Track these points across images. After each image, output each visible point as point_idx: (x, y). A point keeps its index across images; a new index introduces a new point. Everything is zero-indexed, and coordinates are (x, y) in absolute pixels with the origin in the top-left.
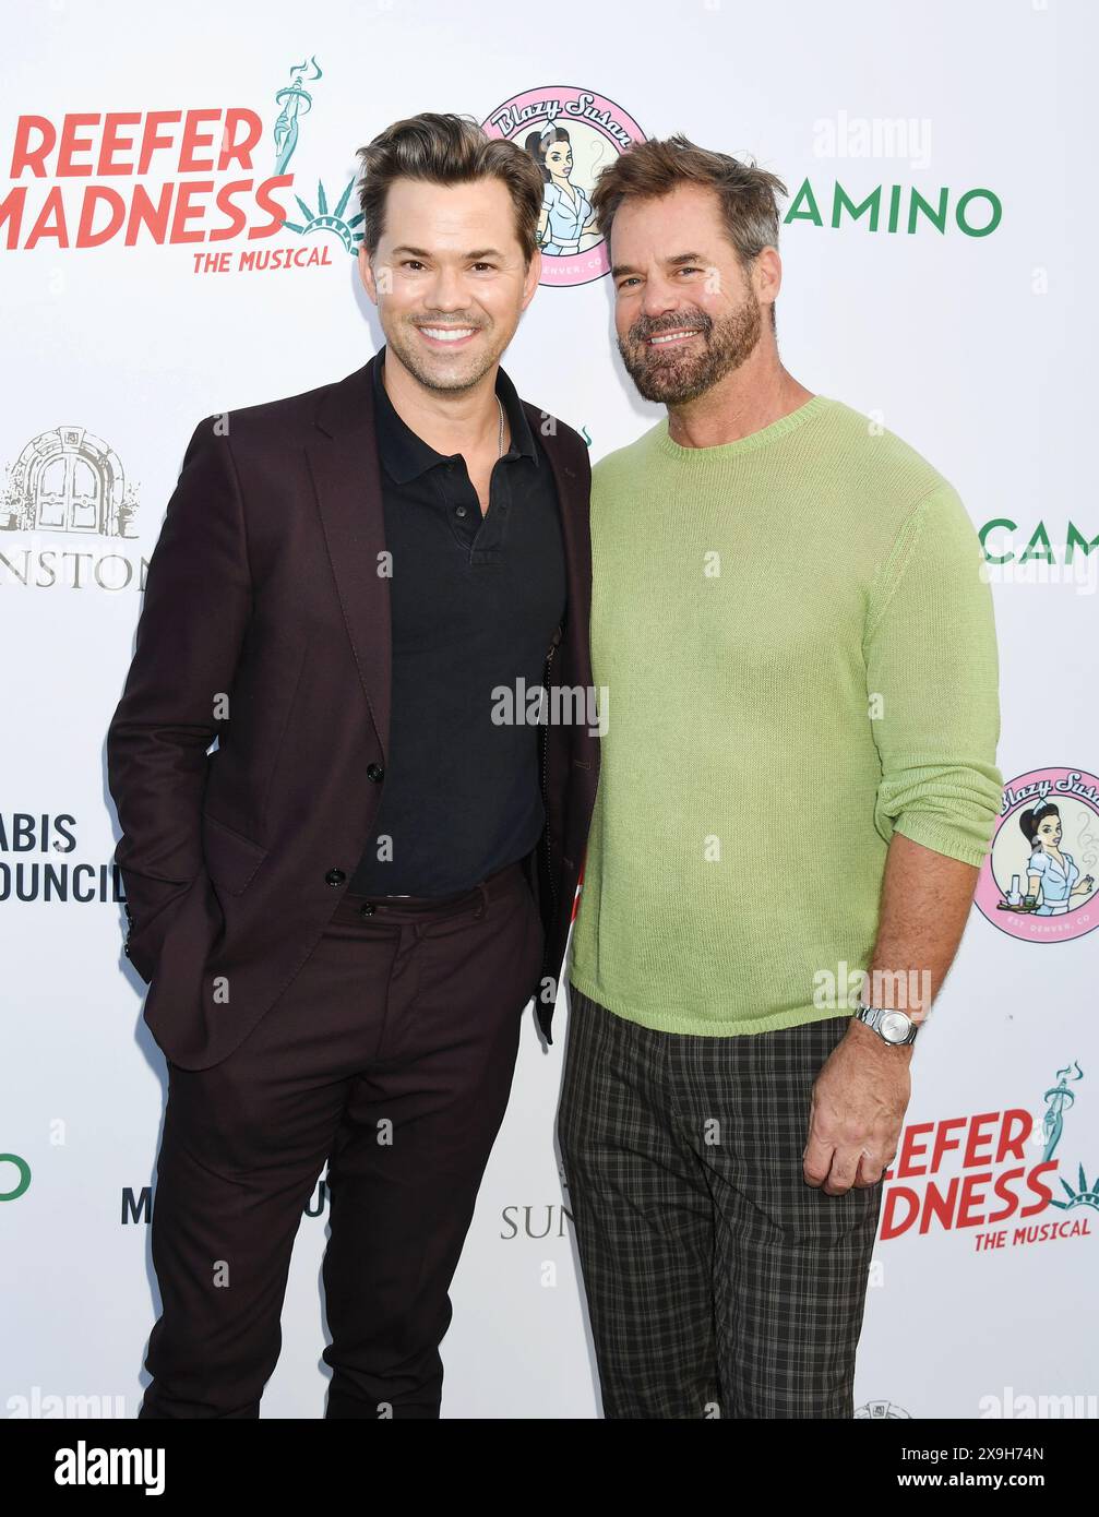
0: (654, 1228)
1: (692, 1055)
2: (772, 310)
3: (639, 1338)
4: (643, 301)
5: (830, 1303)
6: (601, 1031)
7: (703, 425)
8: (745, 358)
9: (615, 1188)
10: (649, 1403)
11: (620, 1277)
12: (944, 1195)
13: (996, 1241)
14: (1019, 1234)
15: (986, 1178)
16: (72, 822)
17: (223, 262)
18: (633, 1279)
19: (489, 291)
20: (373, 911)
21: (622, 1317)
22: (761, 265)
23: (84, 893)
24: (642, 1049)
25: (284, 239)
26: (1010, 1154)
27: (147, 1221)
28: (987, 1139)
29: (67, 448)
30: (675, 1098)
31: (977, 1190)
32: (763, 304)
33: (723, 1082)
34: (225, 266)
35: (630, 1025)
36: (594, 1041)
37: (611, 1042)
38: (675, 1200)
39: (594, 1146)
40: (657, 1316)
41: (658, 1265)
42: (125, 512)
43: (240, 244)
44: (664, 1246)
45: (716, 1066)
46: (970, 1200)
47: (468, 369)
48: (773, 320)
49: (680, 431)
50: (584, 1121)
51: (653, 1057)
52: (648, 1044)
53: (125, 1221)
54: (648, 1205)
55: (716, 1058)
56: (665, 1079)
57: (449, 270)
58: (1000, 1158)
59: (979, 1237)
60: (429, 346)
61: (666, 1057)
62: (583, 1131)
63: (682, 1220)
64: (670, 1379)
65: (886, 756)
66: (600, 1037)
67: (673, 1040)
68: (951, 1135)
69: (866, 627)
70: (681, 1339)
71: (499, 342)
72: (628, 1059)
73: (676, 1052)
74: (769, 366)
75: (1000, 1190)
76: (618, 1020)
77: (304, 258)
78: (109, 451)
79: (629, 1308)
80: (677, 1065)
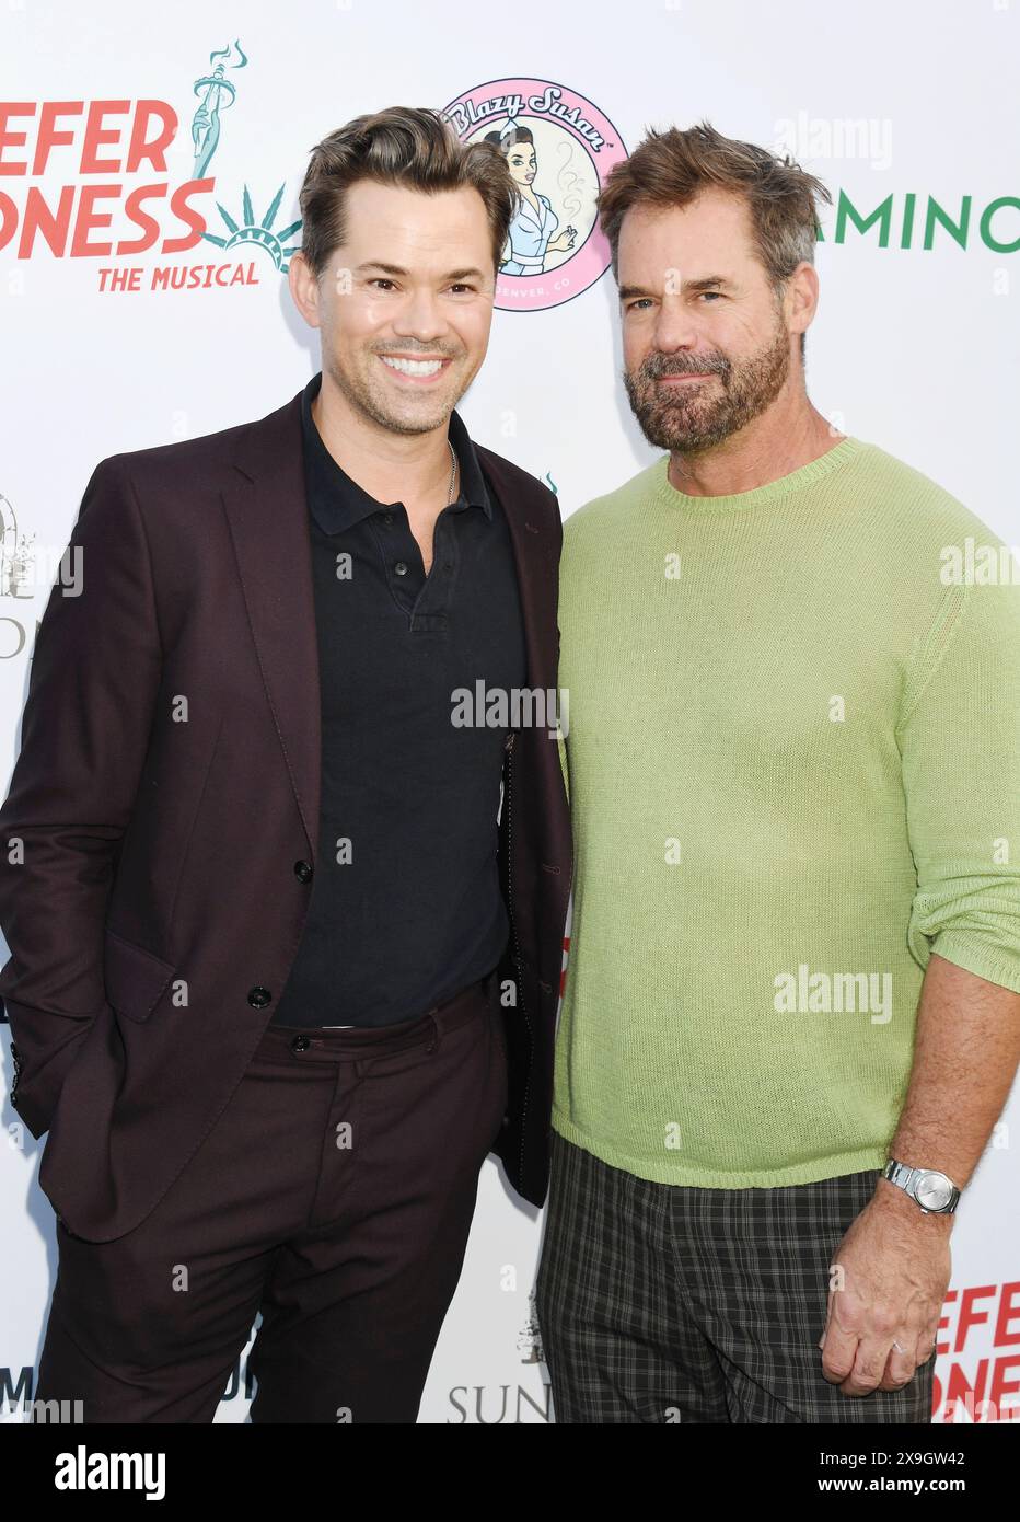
1: (699, 1215)
2: (803, 339)
6: (589, 1181)
7: (715, 473)
8: (772, 401)
19: (466, 315)
20: (306, 1046)
22: (795, 286)
24: (639, 1207)
25: (203, 253)
32: (794, 333)
33: (737, 1250)
34: (135, 284)
35: (623, 1176)
36: (582, 1197)
37: (602, 1200)
39: (581, 1325)
43: (153, 259)
45: (727, 1229)
48: (802, 350)
49: (686, 478)
50: (570, 1293)
51: (651, 1217)
52: (645, 1201)
54: (643, 1401)
55: (727, 1220)
56: (667, 1245)
57: (425, 291)
60: (395, 380)
61: (667, 1218)
65: (922, 863)
66: (588, 1191)
67: (675, 1195)
69: (900, 708)
72: (623, 1220)
74: (796, 406)
76: (610, 1170)
80: (680, 1227)
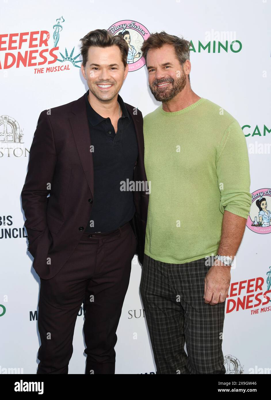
0: (165, 314)
1: (174, 268)
2: (189, 76)
3: (163, 343)
4: (156, 75)
5: (213, 332)
6: (150, 263)
7: (172, 106)
8: (183, 89)
9: (155, 304)
10: (167, 359)
11: (157, 327)
12: (242, 300)
13: (256, 312)
14: (262, 310)
15: (253, 295)
16: (11, 217)
17: (42, 71)
18: (160, 328)
19: (115, 75)
20: (92, 236)
21: (158, 337)
22: (186, 64)
23: (15, 236)
24: (161, 267)
25: (57, 64)
26: (258, 289)
27: (37, 319)
28: (252, 285)
29: (4, 121)
30: (170, 280)
31: (250, 299)
32: (186, 75)
33: (182, 275)
34: (42, 72)
35: (158, 262)
36: (149, 266)
37: (153, 266)
38: (170, 307)
40: (167, 337)
41: (167, 324)
42: (20, 136)
43: (46, 66)
44: (168, 319)
46: (249, 302)
47: (111, 95)
48: (189, 78)
49: (166, 108)
50: (147, 287)
51: (164, 270)
52: (162, 266)
53: (31, 320)
54: (163, 308)
56: (168, 275)
57: (105, 70)
58: (256, 290)
59: (252, 311)
60: (100, 89)
61: (167, 270)
62: (147, 289)
63: (172, 312)
64: (172, 353)
66: (150, 265)
67: (169, 265)
68: (243, 285)
69: (216, 158)
70: (174, 343)
71: (118, 88)
72: (158, 270)
73: (170, 268)
74: (188, 91)
75: (257, 299)
76: (154, 260)
77: (63, 68)
78: (15, 121)
79: (160, 335)
80: (170, 271)
